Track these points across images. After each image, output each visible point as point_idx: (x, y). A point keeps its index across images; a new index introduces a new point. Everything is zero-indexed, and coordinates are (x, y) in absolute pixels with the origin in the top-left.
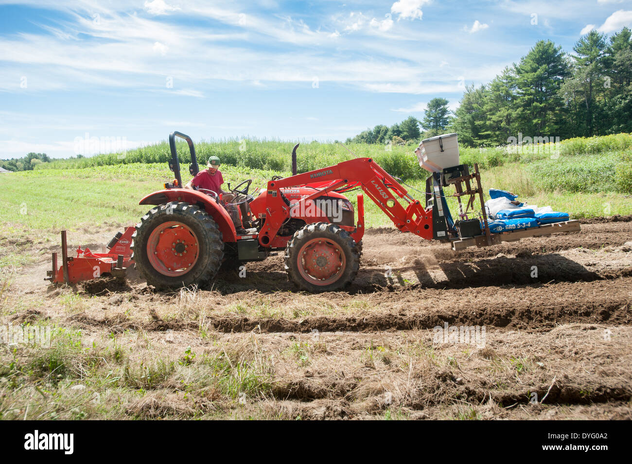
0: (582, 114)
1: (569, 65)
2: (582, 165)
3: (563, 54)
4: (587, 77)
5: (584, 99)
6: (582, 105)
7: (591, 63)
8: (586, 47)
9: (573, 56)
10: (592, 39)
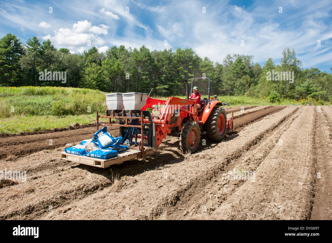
0: (30, 74)
1: (24, 49)
2: (35, 101)
3: (21, 43)
4: (33, 57)
5: (31, 67)
6: (30, 70)
7: (35, 51)
8: (32, 43)
9: (26, 46)
10: (35, 40)
